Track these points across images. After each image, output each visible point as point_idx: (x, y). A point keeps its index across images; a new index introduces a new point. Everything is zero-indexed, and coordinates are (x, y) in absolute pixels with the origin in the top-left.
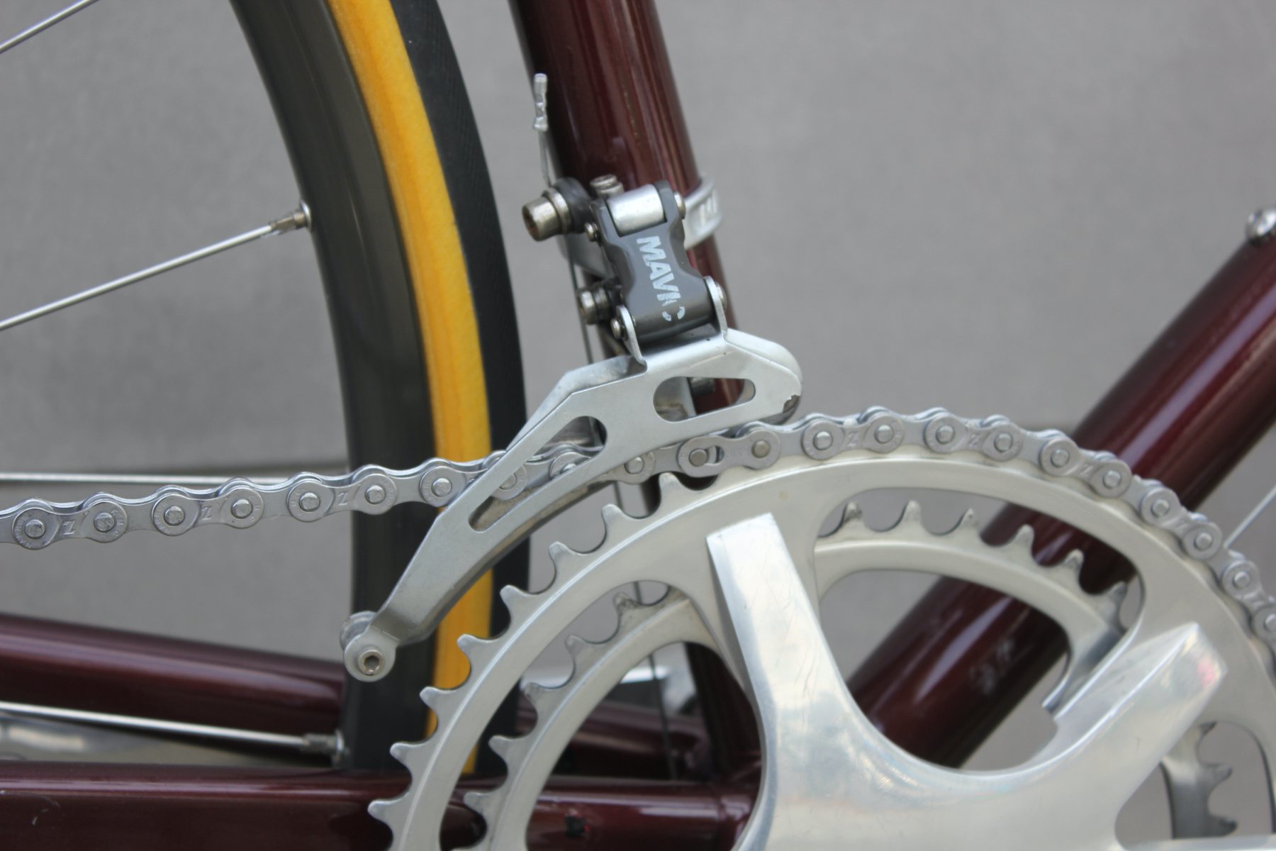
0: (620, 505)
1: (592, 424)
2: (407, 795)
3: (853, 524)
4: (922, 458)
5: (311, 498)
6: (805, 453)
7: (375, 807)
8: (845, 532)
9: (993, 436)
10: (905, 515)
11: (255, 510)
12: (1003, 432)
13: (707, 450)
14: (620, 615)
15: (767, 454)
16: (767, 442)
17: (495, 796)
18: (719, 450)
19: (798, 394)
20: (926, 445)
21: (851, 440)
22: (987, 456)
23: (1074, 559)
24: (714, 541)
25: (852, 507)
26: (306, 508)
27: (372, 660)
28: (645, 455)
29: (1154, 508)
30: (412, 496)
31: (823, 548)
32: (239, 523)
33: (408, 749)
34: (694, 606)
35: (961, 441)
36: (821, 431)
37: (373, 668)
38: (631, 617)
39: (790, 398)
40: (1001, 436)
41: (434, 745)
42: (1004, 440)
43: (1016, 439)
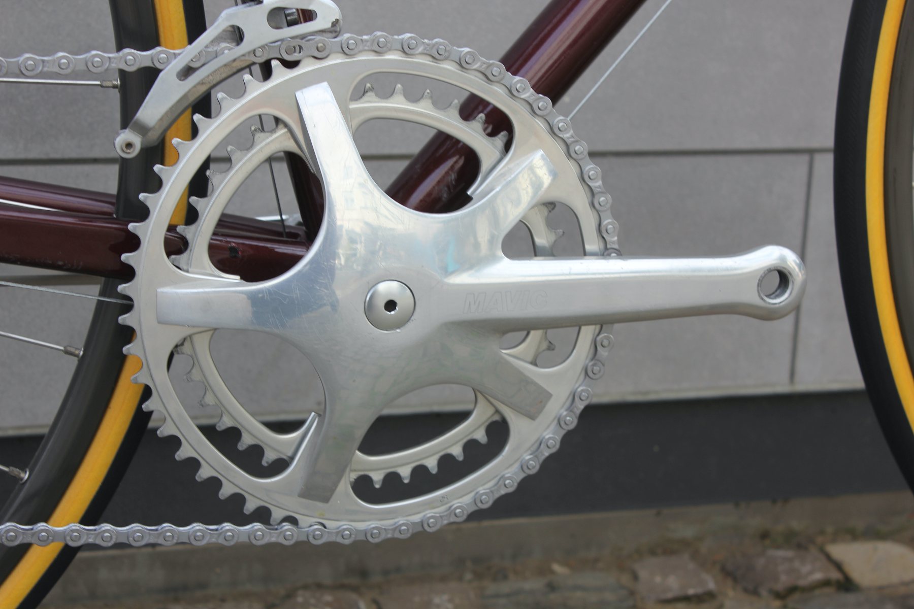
0: (251, 75)
1: (236, 27)
2: (147, 221)
3: (369, 94)
4: (402, 57)
5: (98, 61)
6: (344, 52)
7: (131, 226)
8: (365, 98)
9: (436, 47)
10: (395, 91)
11: (71, 65)
12: (441, 45)
13: (294, 47)
14: (254, 136)
15: (323, 51)
16: (324, 45)
17: (192, 228)
18: (300, 47)
19: (338, 18)
20: (404, 52)
21: (366, 45)
22: (433, 57)
23: (481, 117)
24: (299, 95)
25: (368, 85)
26: (95, 66)
27: (129, 145)
28: (262, 47)
29: (517, 88)
30: (149, 64)
31: (354, 106)
32: (62, 72)
33: (148, 196)
34: (291, 131)
35: (420, 49)
36: (351, 40)
37: (129, 149)
38: (259, 137)
39: (334, 20)
40: (441, 47)
41: (161, 195)
42: (442, 49)
43: (448, 49)
